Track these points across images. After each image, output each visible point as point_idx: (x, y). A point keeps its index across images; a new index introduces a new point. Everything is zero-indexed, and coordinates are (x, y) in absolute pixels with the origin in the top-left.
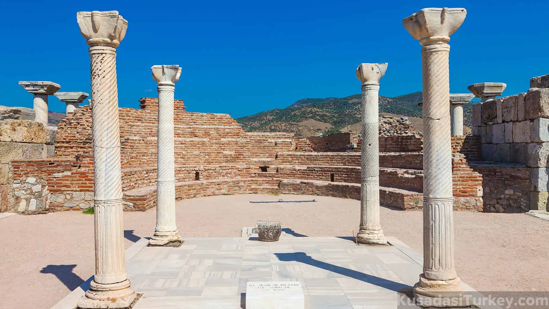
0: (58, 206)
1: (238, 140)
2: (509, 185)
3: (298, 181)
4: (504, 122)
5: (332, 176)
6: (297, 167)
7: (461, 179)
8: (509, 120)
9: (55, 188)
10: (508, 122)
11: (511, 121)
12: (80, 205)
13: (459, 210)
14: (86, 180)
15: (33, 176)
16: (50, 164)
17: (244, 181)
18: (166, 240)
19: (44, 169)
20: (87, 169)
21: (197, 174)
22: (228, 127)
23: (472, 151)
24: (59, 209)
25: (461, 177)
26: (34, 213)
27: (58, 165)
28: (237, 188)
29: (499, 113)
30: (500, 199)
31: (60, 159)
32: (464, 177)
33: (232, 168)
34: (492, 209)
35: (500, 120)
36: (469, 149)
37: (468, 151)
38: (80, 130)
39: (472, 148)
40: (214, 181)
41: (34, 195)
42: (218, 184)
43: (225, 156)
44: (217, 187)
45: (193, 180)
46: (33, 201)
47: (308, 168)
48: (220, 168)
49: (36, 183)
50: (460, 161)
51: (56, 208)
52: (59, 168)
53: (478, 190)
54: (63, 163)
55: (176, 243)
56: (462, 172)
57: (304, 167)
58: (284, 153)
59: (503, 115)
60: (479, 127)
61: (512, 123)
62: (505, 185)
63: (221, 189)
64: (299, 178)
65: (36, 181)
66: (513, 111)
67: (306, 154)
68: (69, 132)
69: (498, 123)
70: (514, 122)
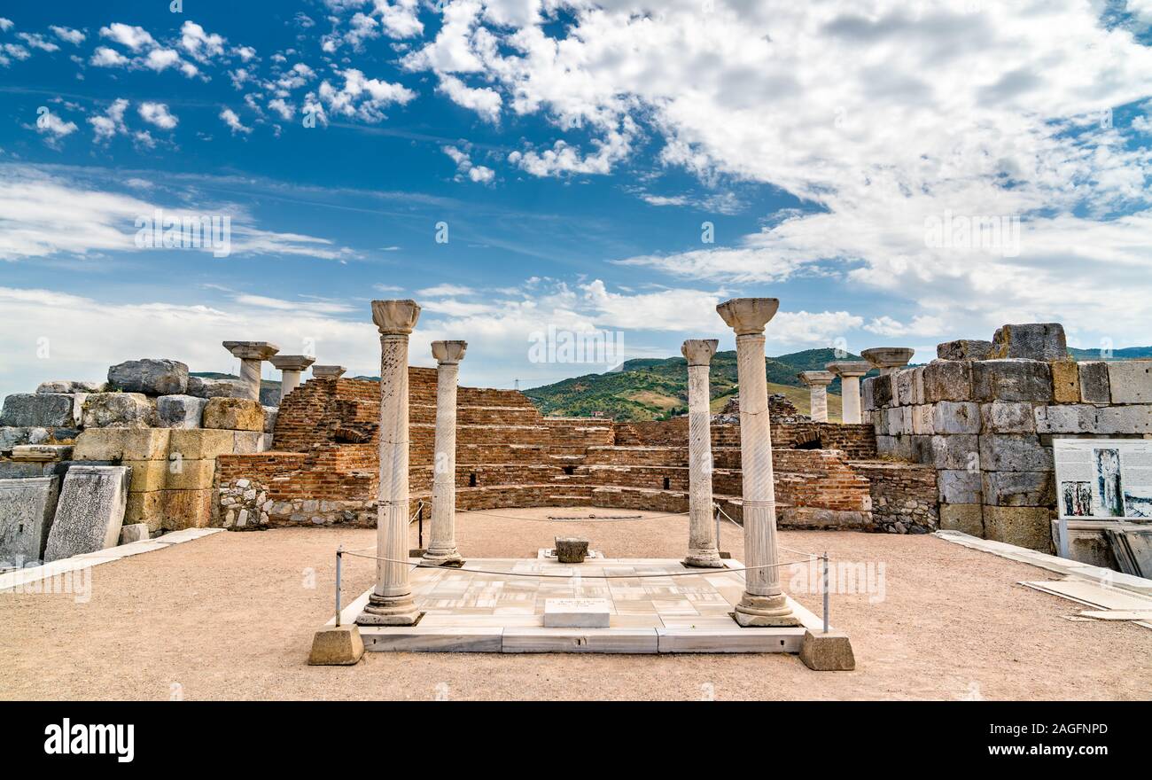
0: (282, 520)
1: (533, 428)
2: (911, 495)
3: (618, 489)
4: (901, 404)
5: (666, 481)
6: (616, 468)
7: (840, 486)
8: (907, 403)
9: (280, 494)
10: (906, 406)
11: (910, 404)
12: (313, 519)
13: (840, 529)
14: (322, 482)
15: (245, 477)
16: (269, 460)
17: (540, 489)
18: (443, 559)
19: (260, 468)
20: (326, 467)
21: (473, 477)
22: (517, 409)
23: (863, 446)
24: (283, 524)
25: (840, 482)
26: (243, 529)
27: (280, 463)
28: (530, 498)
29: (895, 391)
30: (901, 514)
31: (282, 454)
32: (844, 482)
33: (523, 469)
34: (891, 529)
35: (897, 404)
36: (859, 443)
37: (857, 446)
38: (309, 413)
39: (863, 442)
40: (496, 487)
41: (245, 504)
42: (502, 493)
43: (514, 451)
44: (501, 495)
45: (466, 486)
46: (244, 513)
47: (632, 469)
48: (505, 469)
49: (249, 487)
50: (838, 461)
51: (279, 523)
52: (281, 466)
53: (864, 501)
54: (286, 460)
55: (454, 564)
56: (841, 476)
57: (628, 468)
58: (598, 447)
59: (900, 396)
60: (872, 411)
61: (910, 407)
62: (906, 494)
63: (507, 500)
64: (619, 484)
65: (250, 484)
66: (911, 392)
67: (629, 448)
68: (295, 415)
69: (894, 407)
70: (913, 405)
